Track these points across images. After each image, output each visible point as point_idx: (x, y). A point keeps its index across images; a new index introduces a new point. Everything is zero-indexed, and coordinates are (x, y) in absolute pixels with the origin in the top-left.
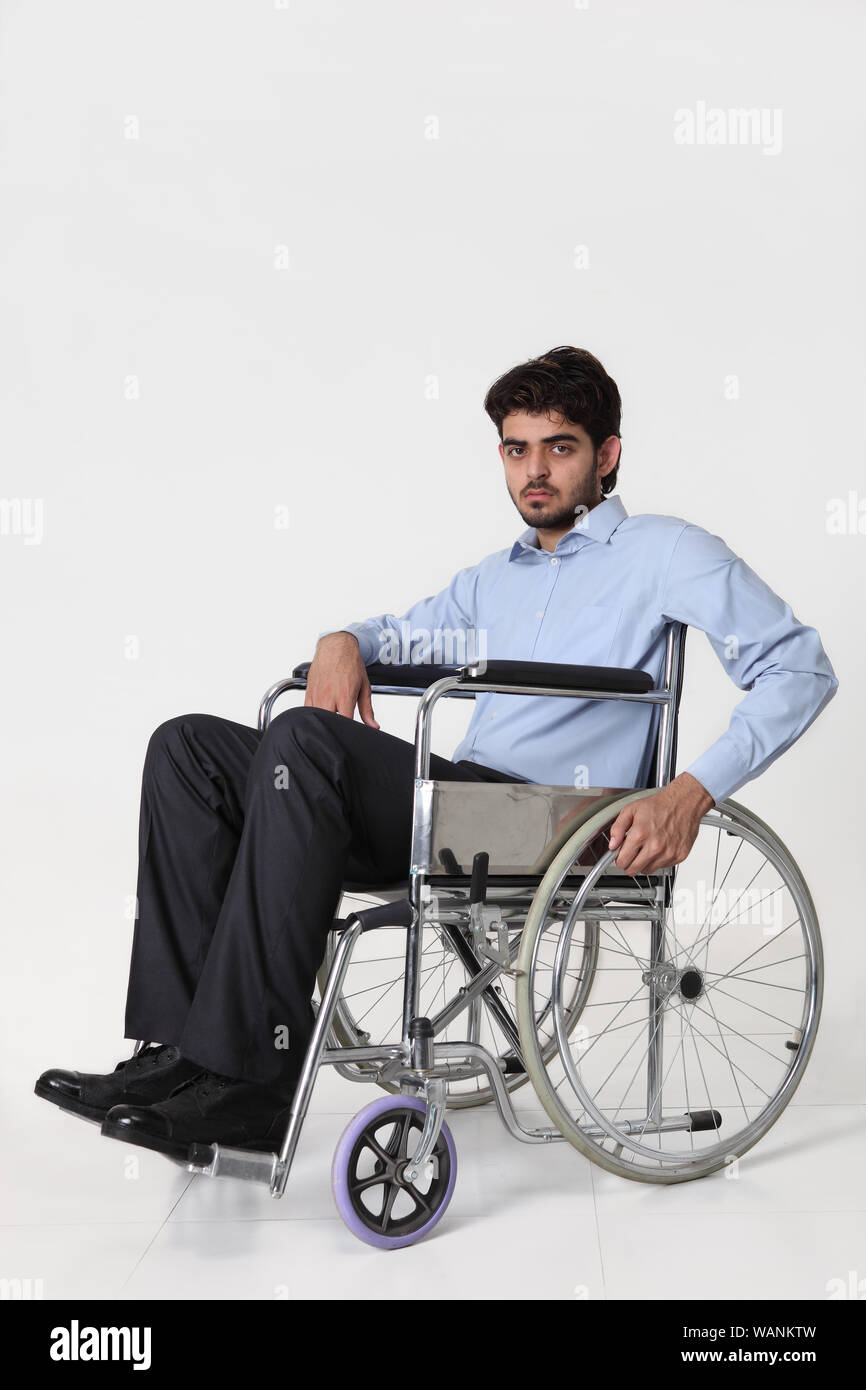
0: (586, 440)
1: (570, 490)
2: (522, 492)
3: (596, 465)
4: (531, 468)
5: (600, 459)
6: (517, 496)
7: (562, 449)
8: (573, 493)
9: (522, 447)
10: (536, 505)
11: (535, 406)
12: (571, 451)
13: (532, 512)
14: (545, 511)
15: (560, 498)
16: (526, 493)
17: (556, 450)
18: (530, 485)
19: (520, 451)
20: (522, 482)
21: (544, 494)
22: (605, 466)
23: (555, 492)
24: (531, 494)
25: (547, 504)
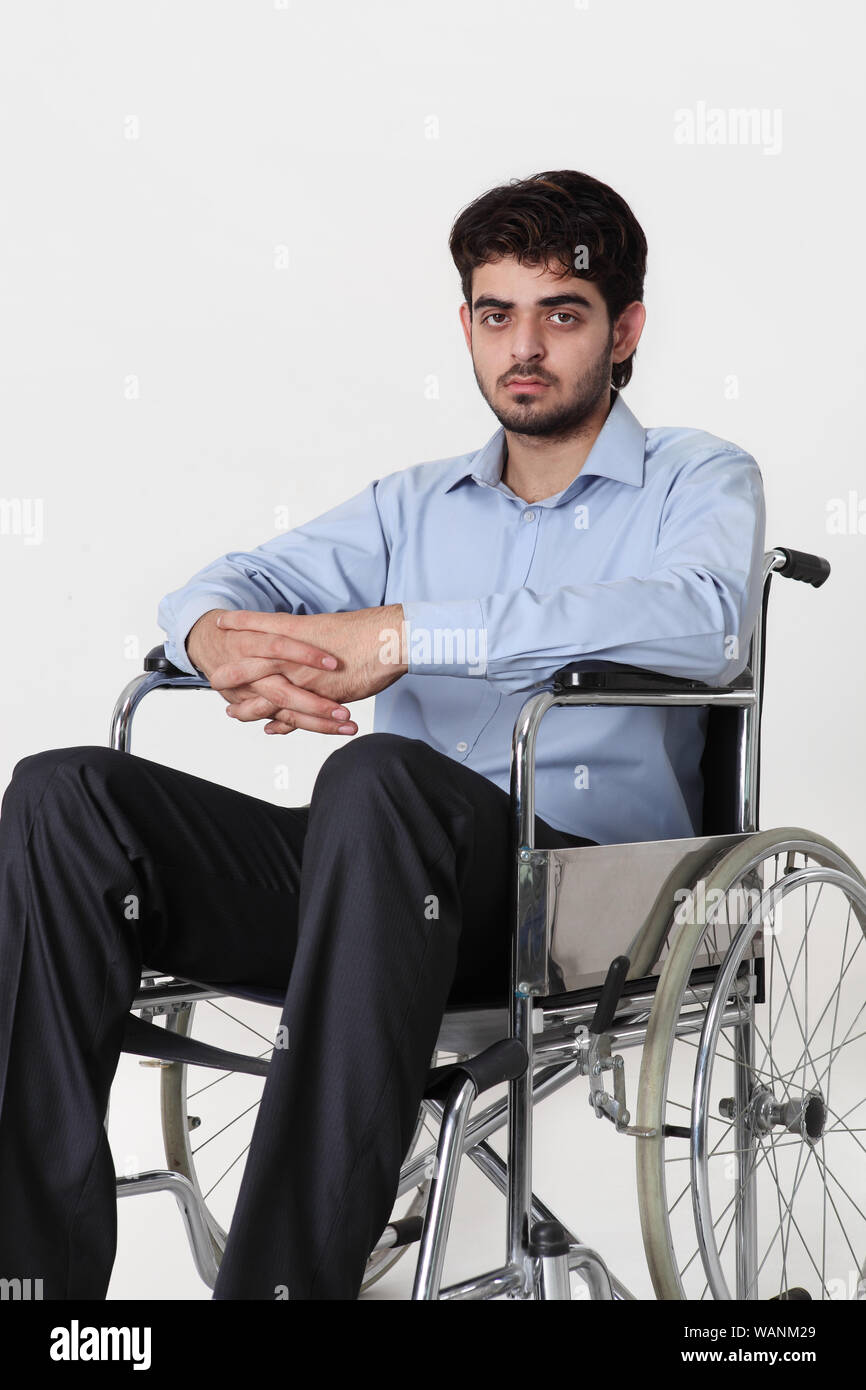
0: (600, 306)
1: (576, 380)
2: (503, 381)
3: (611, 345)
4: (518, 343)
5: (617, 336)
6: (491, 384)
7: (564, 317)
8: (579, 384)
9: (503, 310)
10: (522, 399)
11: (529, 251)
12: (579, 321)
13: (515, 410)
14: (536, 408)
15: (559, 390)
16: (508, 382)
17: (556, 319)
18: (515, 369)
19: (499, 318)
20: (504, 363)
21: (536, 383)
22: (623, 347)
23: (554, 380)
24: (514, 383)
25: (540, 399)
